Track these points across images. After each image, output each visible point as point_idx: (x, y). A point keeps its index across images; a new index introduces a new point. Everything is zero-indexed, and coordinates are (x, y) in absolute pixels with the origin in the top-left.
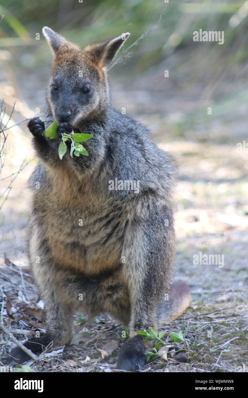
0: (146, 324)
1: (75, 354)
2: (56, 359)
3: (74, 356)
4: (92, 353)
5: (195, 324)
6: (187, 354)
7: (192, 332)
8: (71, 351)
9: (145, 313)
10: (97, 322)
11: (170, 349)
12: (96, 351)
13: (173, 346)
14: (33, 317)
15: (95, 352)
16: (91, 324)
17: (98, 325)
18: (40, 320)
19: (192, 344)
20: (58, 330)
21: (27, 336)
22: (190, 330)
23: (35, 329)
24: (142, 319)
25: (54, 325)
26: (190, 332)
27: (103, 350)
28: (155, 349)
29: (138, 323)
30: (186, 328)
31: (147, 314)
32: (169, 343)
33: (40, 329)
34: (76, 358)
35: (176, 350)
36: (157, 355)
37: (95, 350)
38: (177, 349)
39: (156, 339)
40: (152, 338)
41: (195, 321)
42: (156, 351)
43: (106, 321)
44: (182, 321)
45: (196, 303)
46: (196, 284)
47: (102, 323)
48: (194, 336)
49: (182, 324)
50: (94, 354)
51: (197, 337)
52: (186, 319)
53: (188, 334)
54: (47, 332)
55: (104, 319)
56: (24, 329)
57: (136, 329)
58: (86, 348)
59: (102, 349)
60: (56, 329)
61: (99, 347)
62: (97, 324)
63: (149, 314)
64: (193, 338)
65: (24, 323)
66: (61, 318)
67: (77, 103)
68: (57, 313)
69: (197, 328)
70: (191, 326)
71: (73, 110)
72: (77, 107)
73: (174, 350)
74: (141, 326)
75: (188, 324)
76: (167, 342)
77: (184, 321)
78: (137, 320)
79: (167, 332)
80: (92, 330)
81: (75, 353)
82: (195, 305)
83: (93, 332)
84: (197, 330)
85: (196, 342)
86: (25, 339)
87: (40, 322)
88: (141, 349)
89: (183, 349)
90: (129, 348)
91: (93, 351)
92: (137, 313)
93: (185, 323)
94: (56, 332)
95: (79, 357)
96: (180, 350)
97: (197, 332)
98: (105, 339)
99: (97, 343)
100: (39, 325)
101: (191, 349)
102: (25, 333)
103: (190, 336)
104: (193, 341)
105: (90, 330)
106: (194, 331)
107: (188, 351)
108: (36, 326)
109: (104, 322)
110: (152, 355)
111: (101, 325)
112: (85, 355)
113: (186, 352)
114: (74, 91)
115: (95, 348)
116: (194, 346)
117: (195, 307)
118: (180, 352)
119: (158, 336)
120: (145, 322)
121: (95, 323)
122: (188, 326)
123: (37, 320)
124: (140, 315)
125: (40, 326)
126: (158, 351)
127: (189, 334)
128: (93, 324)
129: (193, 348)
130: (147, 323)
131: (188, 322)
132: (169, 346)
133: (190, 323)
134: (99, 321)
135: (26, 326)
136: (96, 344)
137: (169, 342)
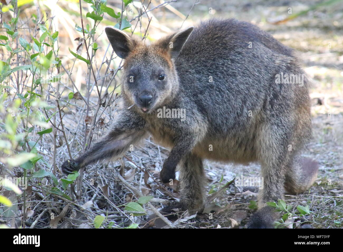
0: (274, 197)
1: (207, 223)
2: (189, 226)
3: (206, 224)
4: (223, 222)
5: (319, 198)
6: (312, 225)
7: (316, 205)
8: (203, 219)
9: (274, 186)
10: (228, 194)
11: (296, 220)
12: (227, 220)
13: (299, 217)
14: (168, 187)
15: (225, 221)
16: (222, 195)
17: (229, 197)
18: (175, 190)
19: (316, 216)
20: (191, 199)
21: (163, 204)
22: (315, 203)
23: (170, 198)
24: (271, 191)
25: (187, 194)
26: (314, 205)
27: (233, 220)
28: (282, 219)
29: (268, 195)
30: (311, 201)
31: (276, 187)
32: (296, 215)
33: (175, 198)
34: (208, 225)
35: (301, 222)
36: (284, 225)
37: (225, 219)
38: (302, 220)
39: (284, 210)
40: (281, 209)
41: (319, 196)
42: (283, 221)
43: (236, 193)
44: (307, 195)
45: (320, 178)
46: (320, 161)
47: (232, 194)
48: (318, 209)
49: (307, 197)
50: (225, 223)
51: (321, 210)
52: (310, 193)
53: (312, 206)
54: (181, 201)
55: (234, 191)
56: (160, 198)
57: (265, 201)
58: (217, 217)
59: (232, 218)
60: (188, 197)
61: (230, 216)
62: (228, 195)
63: (279, 187)
64: (317, 211)
65: (160, 192)
66: (193, 187)
67: (155, 88)
68: (190, 181)
69: (321, 202)
70: (316, 200)
71: (153, 94)
72: (156, 92)
73: (299, 222)
74: (270, 199)
75: (313, 198)
76: (294, 213)
77: (309, 195)
78: (267, 192)
79: (293, 204)
80: (223, 201)
81: (207, 221)
82: (320, 180)
83: (224, 202)
84: (321, 203)
85: (320, 215)
86: (161, 207)
87: (175, 192)
88: (269, 220)
89: (308, 221)
90: (258, 219)
91: (223, 220)
92: (266, 185)
93: (310, 197)
94: (189, 200)
95: (211, 225)
96: (306, 221)
97: (321, 205)
98: (235, 209)
99: (228, 213)
100: (174, 194)
101: (315, 221)
102: (161, 202)
103: (314, 209)
104: (317, 214)
105: (221, 201)
106: (319, 204)
107: (313, 223)
108: (171, 196)
109: (234, 193)
110: (279, 224)
111: (231, 197)
112: (217, 224)
113: (311, 224)
114: (152, 78)
115: (225, 218)
116: (318, 218)
117: (319, 183)
118: (305, 223)
119: (286, 208)
120: (274, 195)
121: (226, 194)
122: (313, 200)
123: (173, 190)
124: (269, 187)
125: (175, 196)
126: (284, 221)
127: (314, 207)
128: (224, 196)
129: (317, 220)
130: (276, 196)
131: (313, 196)
132: (296, 218)
133: (314, 197)
134: (230, 193)
135: (162, 195)
136: (226, 214)
137: (296, 213)
